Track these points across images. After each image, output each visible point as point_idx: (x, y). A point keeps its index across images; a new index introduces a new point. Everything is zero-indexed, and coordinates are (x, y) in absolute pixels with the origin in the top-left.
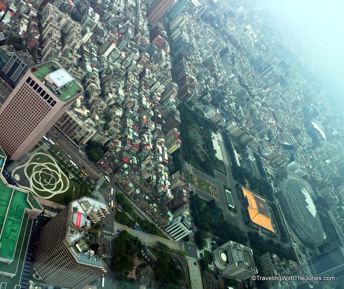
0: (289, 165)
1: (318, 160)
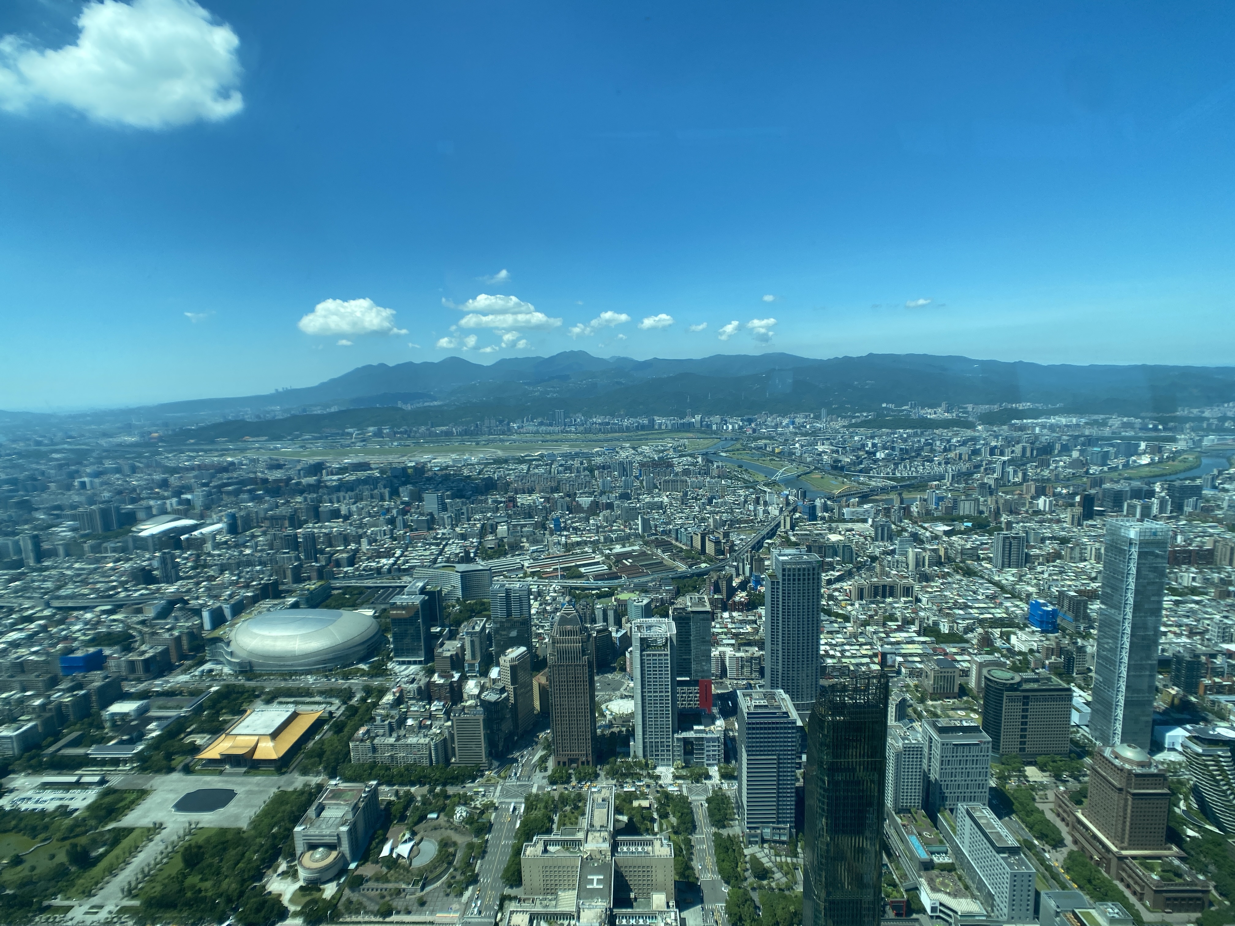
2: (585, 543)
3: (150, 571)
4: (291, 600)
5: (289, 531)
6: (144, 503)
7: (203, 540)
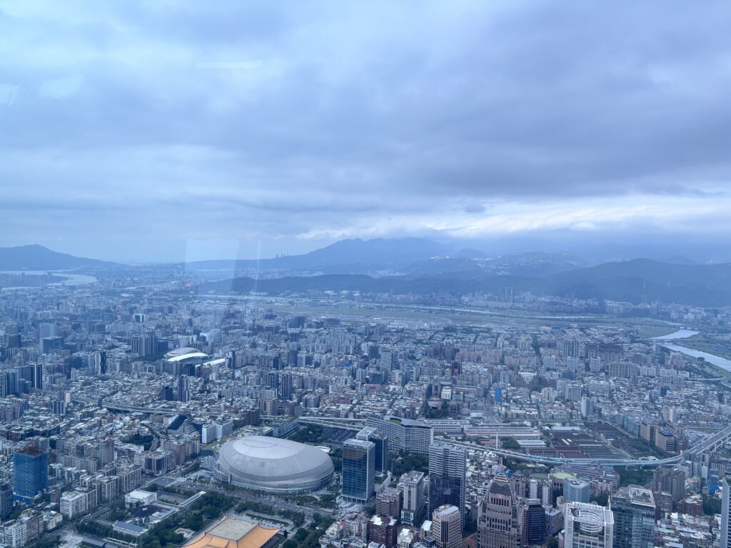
0: (205, 440)
1: (227, 388)
2: (525, 417)
3: (172, 389)
4: (267, 429)
5: (273, 371)
6: (175, 337)
7: (210, 370)
